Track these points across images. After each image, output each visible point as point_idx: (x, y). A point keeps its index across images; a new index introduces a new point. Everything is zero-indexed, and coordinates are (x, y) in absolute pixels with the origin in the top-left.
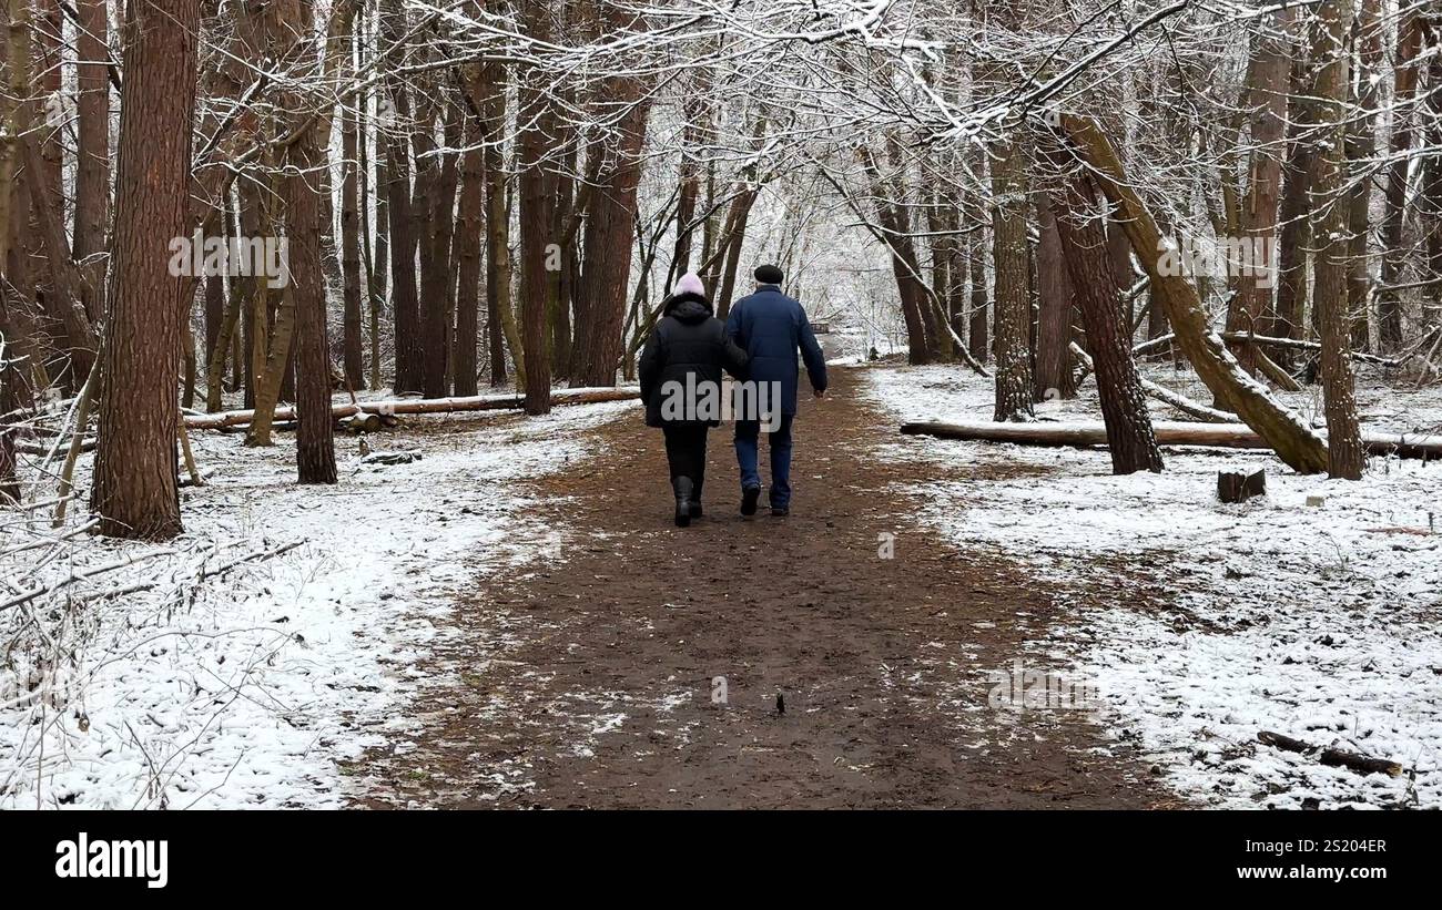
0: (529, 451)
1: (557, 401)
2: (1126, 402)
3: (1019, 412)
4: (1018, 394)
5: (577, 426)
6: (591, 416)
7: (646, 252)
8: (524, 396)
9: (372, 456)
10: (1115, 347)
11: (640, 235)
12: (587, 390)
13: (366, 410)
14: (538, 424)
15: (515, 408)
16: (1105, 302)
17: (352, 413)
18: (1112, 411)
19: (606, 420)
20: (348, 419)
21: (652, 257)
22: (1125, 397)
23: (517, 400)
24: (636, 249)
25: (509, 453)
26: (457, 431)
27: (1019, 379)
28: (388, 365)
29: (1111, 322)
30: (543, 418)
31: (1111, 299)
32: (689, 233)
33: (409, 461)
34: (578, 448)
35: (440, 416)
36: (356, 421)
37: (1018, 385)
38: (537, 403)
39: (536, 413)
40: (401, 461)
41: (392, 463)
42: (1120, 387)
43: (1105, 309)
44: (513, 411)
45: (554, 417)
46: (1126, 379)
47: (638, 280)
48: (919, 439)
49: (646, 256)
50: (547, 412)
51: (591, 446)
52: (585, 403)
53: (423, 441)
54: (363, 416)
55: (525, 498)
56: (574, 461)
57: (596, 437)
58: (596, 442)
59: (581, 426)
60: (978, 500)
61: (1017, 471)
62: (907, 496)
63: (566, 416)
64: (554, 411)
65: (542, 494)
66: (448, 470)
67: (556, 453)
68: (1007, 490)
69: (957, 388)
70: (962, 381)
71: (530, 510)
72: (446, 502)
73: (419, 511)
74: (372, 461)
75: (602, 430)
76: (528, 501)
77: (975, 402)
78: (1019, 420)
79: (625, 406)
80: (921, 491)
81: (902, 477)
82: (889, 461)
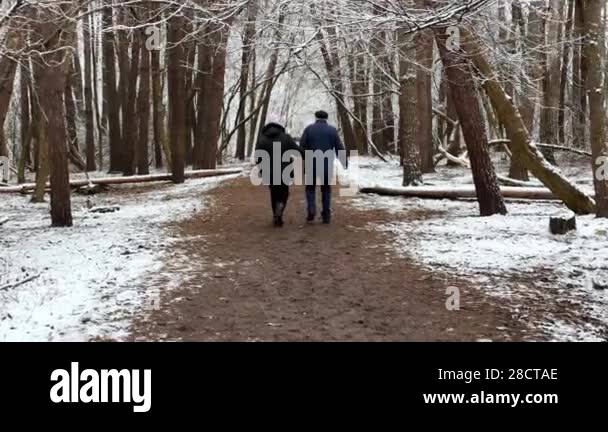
0: (176, 204)
1: (188, 177)
3: (415, 181)
4: (415, 172)
5: (198, 190)
6: (204, 184)
8: (171, 174)
9: (94, 208)
10: (481, 149)
12: (202, 171)
13: (93, 183)
14: (177, 189)
15: (167, 180)
17: (87, 184)
18: (480, 182)
19: (213, 187)
20: (85, 187)
22: (486, 175)
23: (168, 176)
25: (165, 206)
26: (139, 193)
28: (107, 158)
29: (479, 137)
30: (181, 185)
31: (478, 125)
32: (245, 97)
33: (113, 211)
34: (200, 203)
35: (131, 185)
36: (89, 188)
38: (178, 178)
39: (177, 183)
40: (109, 211)
41: (104, 212)
43: (475, 130)
44: (166, 182)
45: (186, 185)
46: (487, 166)
48: (371, 196)
50: (183, 182)
51: (206, 202)
52: (201, 177)
53: (121, 199)
54: (92, 186)
55: (174, 237)
56: (199, 211)
57: (208, 196)
58: (209, 200)
59: (200, 190)
60: (421, 234)
61: (429, 214)
62: (382, 232)
63: (192, 184)
64: (186, 181)
65: (183, 234)
66: (132, 217)
67: (189, 205)
68: (432, 227)
69: (375, 168)
70: (376, 164)
71: (177, 246)
72: (130, 240)
73: (114, 246)
74: (94, 211)
75: (210, 192)
76: (176, 239)
77: (387, 174)
78: (416, 185)
79: (220, 178)
80: (388, 229)
81: (373, 220)
82: (361, 209)
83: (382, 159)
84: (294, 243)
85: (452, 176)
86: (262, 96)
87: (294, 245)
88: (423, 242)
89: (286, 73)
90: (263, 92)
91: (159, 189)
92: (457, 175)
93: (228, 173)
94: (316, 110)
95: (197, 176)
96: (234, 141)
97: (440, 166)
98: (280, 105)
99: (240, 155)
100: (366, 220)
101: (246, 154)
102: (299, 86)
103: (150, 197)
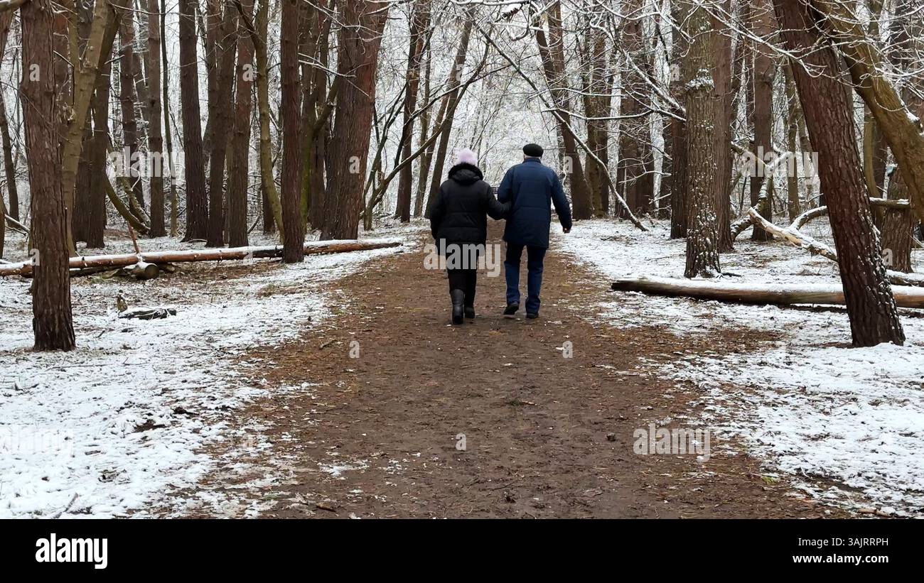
0: (278, 307)
1: (309, 251)
2: (869, 273)
3: (708, 268)
4: (707, 253)
5: (324, 278)
6: (336, 266)
7: (381, 136)
8: (282, 247)
9: (130, 310)
10: (858, 217)
11: (376, 124)
12: (334, 242)
13: (147, 260)
14: (291, 274)
15: (274, 257)
16: (848, 172)
17: (135, 261)
18: (854, 281)
19: (349, 272)
20: (131, 267)
21: (385, 138)
22: (868, 268)
23: (276, 251)
24: (373, 133)
26: (223, 278)
27: (708, 239)
29: (855, 192)
30: (297, 266)
31: (854, 169)
32: (412, 121)
33: (164, 316)
34: (322, 304)
35: (213, 264)
36: (137, 269)
37: (707, 244)
38: (292, 253)
39: (291, 261)
40: (156, 316)
41: (147, 319)
42: (863, 259)
43: (848, 180)
44: (273, 259)
45: (306, 266)
46: (869, 250)
47: (374, 156)
48: (630, 295)
49: (381, 139)
50: (301, 260)
51: (334, 303)
52: (332, 253)
53: (189, 289)
54: (143, 265)
55: (256, 385)
56: (316, 321)
57: (339, 291)
58: (339, 298)
59: (327, 278)
60: (752, 388)
61: (750, 340)
62: (672, 383)
63: (316, 265)
64: (306, 259)
65: (275, 379)
66: (192, 331)
67: (300, 310)
68: (767, 372)
69: (628, 241)
70: (627, 234)
71: (254, 408)
72: (165, 391)
73: (129, 405)
74: (129, 317)
75: (344, 283)
76: (256, 391)
77: (651, 254)
78: (708, 275)
79: (365, 256)
80: (682, 374)
81: (646, 351)
82: (620, 326)
83: (638, 225)
84: (495, 405)
85: (766, 260)
86: (439, 119)
87: (495, 412)
88: (763, 411)
89: (480, 83)
90: (442, 112)
91: (259, 273)
92: (775, 258)
93: (379, 246)
94: (524, 144)
95: (325, 251)
96: (393, 191)
97: (743, 241)
98: (468, 135)
99: (403, 214)
100: (633, 351)
101: (412, 212)
102: (499, 105)
103: (240, 287)
